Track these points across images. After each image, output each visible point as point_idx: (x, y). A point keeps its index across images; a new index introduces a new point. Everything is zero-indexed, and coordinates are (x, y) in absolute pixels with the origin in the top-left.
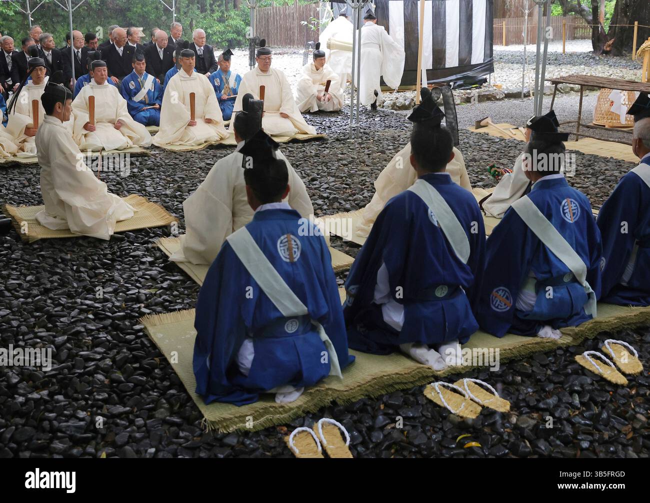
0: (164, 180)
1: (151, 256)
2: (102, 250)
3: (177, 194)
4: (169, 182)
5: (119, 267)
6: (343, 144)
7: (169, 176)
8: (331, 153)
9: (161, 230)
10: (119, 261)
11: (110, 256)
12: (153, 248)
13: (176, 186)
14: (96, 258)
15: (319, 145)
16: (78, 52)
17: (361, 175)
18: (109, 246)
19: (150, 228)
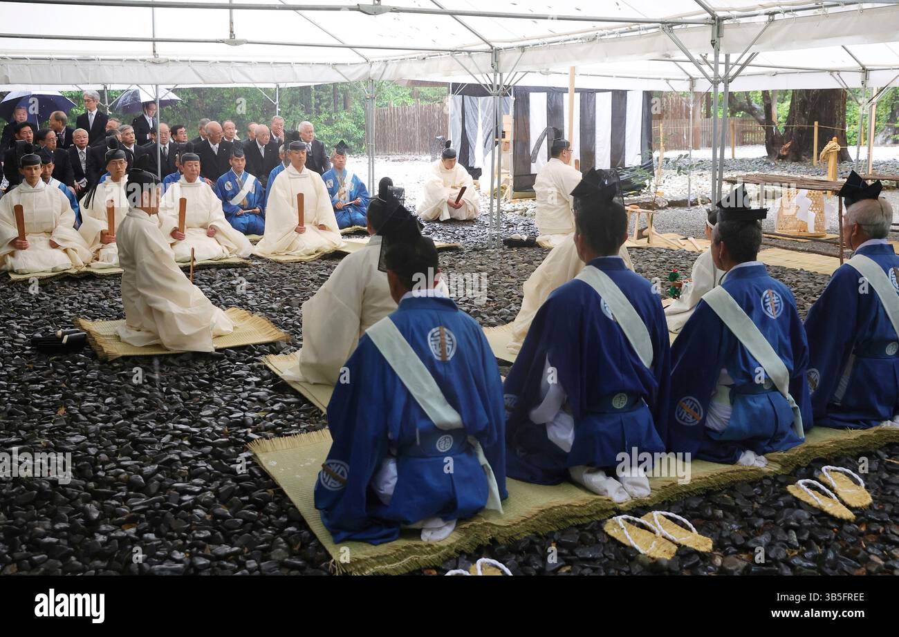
0: (270, 293)
1: (257, 376)
2: (197, 370)
3: (285, 308)
4: (275, 295)
5: (219, 388)
6: (481, 254)
7: (275, 288)
8: (468, 264)
9: (268, 347)
10: (218, 381)
11: (206, 376)
12: (259, 366)
13: (284, 299)
14: (191, 379)
15: (452, 255)
16: (165, 148)
17: (507, 287)
18: (205, 365)
19: (255, 345)
